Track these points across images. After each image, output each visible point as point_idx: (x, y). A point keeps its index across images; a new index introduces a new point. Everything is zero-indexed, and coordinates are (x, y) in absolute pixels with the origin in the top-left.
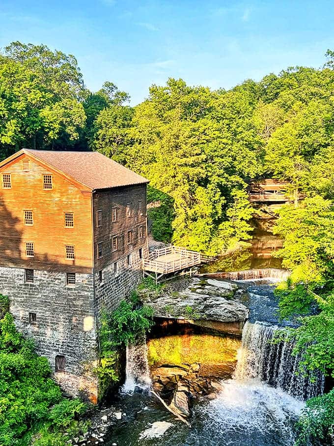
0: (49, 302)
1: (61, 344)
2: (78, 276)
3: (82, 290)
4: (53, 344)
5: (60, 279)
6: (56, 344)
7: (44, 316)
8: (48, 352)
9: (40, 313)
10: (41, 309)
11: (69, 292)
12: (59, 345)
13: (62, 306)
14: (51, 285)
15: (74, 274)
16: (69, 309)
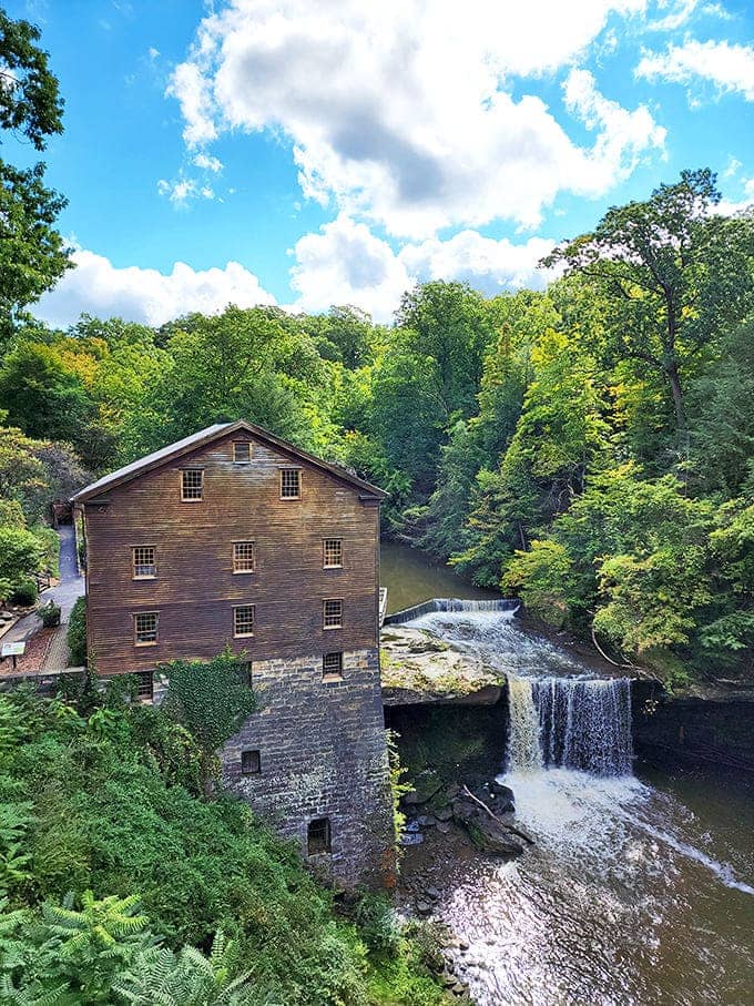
0: (291, 720)
1: (321, 795)
2: (350, 655)
3: (359, 682)
4: (303, 800)
5: (312, 670)
6: (310, 799)
7: (279, 750)
8: (291, 821)
9: (269, 746)
10: (273, 738)
11: (332, 690)
12: (315, 799)
13: (319, 722)
14: (293, 684)
15: (341, 654)
16: (334, 724)
